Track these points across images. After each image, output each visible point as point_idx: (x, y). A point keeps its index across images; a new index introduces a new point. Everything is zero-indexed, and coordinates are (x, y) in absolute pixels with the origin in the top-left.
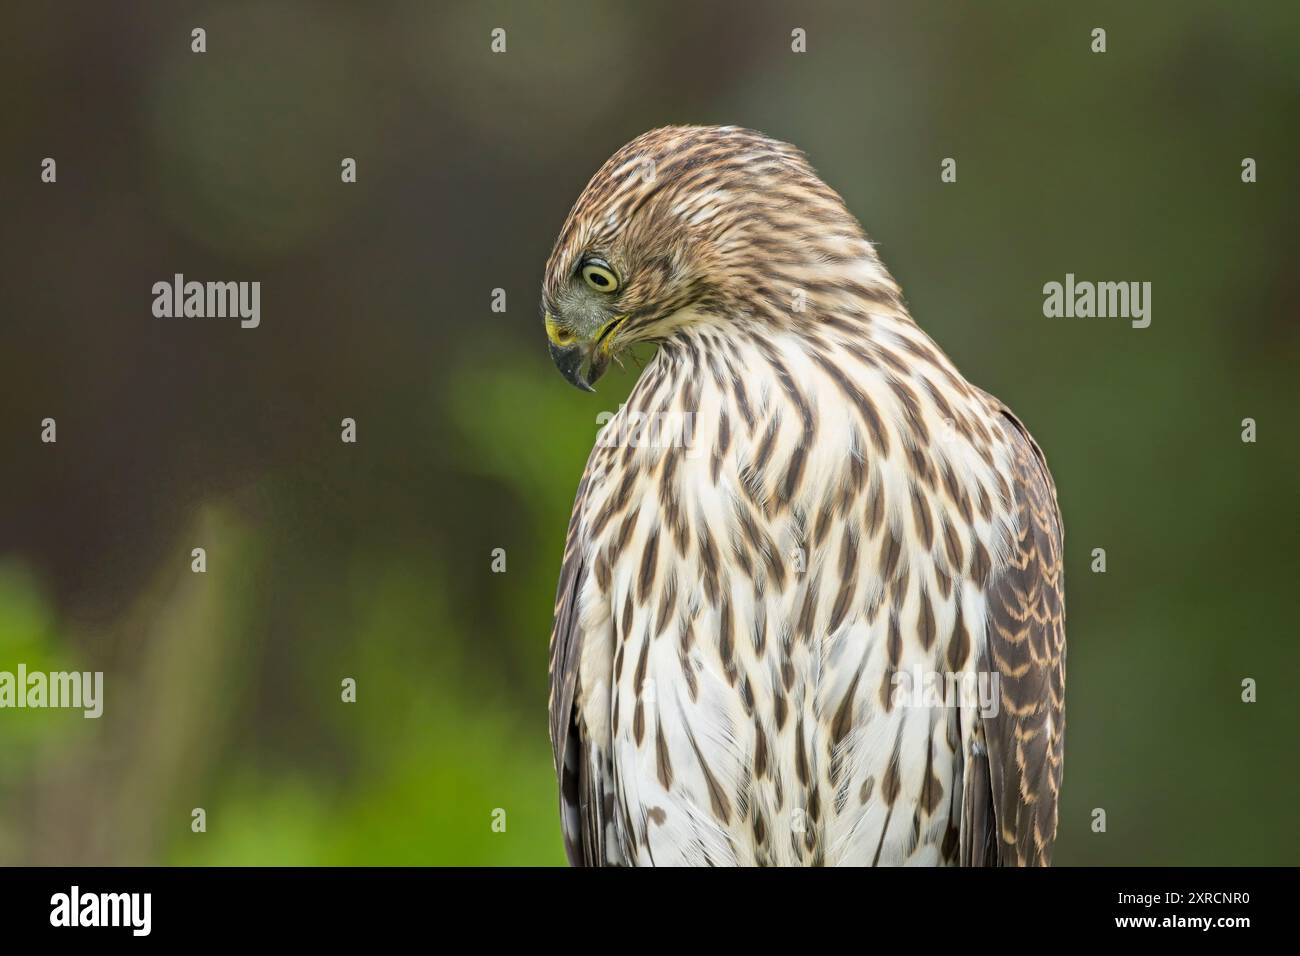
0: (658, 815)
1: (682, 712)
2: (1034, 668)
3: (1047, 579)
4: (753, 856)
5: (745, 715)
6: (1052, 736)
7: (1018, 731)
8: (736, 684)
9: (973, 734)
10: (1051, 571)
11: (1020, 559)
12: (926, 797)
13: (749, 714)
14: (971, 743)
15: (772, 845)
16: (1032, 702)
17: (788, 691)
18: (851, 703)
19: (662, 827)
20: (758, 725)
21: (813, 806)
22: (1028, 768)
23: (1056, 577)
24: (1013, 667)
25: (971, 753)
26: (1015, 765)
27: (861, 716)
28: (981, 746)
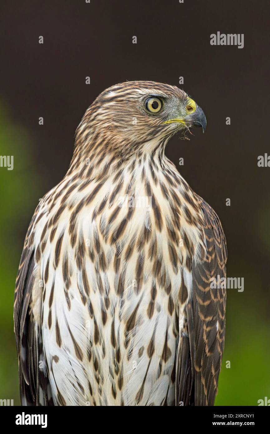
0: (56, 359)
1: (65, 316)
2: (212, 302)
3: (220, 267)
4: (94, 376)
5: (90, 318)
6: (219, 330)
7: (205, 327)
8: (86, 304)
9: (183, 329)
10: (222, 264)
11: (207, 258)
12: (164, 355)
13: (92, 318)
14: (182, 332)
15: (101, 372)
16: (210, 316)
17: (107, 309)
18: (135, 315)
19: (57, 363)
20: (95, 322)
21: (118, 356)
22: (208, 342)
23: (224, 266)
24: (204, 301)
25: (182, 336)
26: (203, 340)
27: (139, 321)
28: (186, 333)
